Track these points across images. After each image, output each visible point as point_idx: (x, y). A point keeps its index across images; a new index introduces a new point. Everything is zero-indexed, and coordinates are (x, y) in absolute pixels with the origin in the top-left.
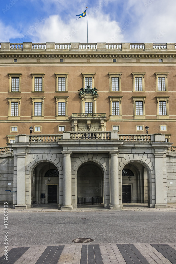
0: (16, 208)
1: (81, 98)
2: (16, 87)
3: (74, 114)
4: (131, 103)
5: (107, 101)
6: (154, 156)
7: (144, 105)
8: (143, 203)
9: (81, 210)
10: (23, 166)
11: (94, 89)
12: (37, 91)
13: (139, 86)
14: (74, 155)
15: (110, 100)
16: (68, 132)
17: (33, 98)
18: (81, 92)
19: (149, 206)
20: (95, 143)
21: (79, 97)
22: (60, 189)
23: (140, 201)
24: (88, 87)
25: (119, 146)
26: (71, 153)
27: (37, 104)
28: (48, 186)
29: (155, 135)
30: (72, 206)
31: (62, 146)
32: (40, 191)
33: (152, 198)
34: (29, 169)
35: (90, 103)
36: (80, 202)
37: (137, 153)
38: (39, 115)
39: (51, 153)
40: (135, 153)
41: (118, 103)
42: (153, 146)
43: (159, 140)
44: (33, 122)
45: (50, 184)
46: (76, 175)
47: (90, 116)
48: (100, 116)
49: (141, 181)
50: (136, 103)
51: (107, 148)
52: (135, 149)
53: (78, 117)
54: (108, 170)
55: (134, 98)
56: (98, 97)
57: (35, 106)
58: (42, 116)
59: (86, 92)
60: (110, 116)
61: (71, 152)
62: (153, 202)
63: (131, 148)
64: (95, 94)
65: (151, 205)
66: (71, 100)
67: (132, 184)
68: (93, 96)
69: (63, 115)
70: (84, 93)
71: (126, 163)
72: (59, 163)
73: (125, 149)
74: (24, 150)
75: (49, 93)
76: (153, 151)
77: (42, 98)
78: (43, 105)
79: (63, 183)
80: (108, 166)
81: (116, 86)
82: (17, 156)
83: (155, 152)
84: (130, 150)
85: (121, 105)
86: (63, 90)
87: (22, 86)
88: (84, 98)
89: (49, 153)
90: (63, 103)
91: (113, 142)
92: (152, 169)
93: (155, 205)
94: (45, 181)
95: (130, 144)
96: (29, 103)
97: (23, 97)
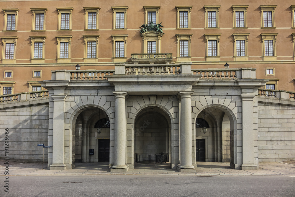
0: (51, 169)
1: (143, 36)
2: (66, 24)
3: (133, 54)
4: (202, 41)
5: (174, 40)
6: (241, 98)
7: (218, 44)
8: (221, 161)
9: (139, 173)
10: (61, 113)
11: (158, 25)
12: (91, 28)
13: (213, 22)
14: (130, 98)
15: (178, 38)
16: (122, 65)
17: (86, 37)
18: (143, 29)
19: (232, 167)
20: (159, 80)
21: (140, 36)
22: (111, 144)
23: (217, 159)
24: (151, 23)
25: (193, 84)
26: (126, 95)
27: (90, 44)
28: (99, 139)
29: (242, 70)
30: (126, 167)
31: (113, 83)
32: (88, 146)
33: (237, 157)
34: (69, 116)
35: (153, 43)
36: (140, 160)
37: (217, 94)
38: (93, 57)
39: (99, 94)
40: (214, 94)
41: (187, 42)
42: (240, 84)
43: (249, 77)
44: (85, 65)
45: (101, 137)
46: (133, 124)
47: (153, 57)
48: (165, 58)
49: (218, 133)
50: (209, 42)
51: (176, 86)
52: (215, 89)
53: (139, 58)
54: (177, 118)
55: (206, 36)
56: (162, 35)
57: (88, 47)
58: (96, 58)
59: (149, 29)
60: (177, 57)
61: (126, 92)
62: (239, 161)
63: (209, 87)
64: (160, 31)
65: (236, 166)
66: (130, 39)
67: (206, 138)
68: (157, 33)
69: (121, 56)
70: (147, 30)
71: (201, 109)
72: (110, 109)
73: (201, 90)
74: (63, 91)
75: (105, 31)
76: (239, 91)
77: (96, 37)
78: (98, 45)
79: (115, 135)
80: (176, 112)
81: (185, 22)
82: (53, 99)
83: (242, 93)
84: (208, 91)
85: (190, 44)
86: (121, 28)
87: (73, 23)
88: (146, 36)
89: (96, 94)
90: (121, 43)
91: (185, 77)
92: (238, 116)
93: (242, 166)
94: (95, 133)
95: (207, 82)
96: (81, 43)
97: (74, 36)
